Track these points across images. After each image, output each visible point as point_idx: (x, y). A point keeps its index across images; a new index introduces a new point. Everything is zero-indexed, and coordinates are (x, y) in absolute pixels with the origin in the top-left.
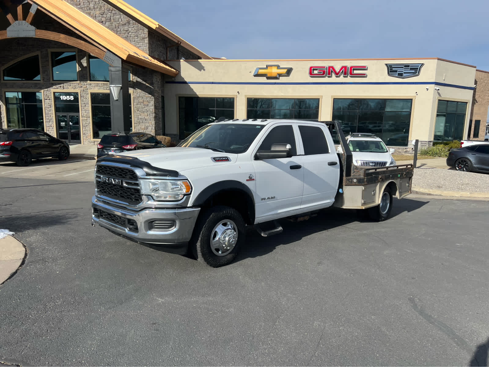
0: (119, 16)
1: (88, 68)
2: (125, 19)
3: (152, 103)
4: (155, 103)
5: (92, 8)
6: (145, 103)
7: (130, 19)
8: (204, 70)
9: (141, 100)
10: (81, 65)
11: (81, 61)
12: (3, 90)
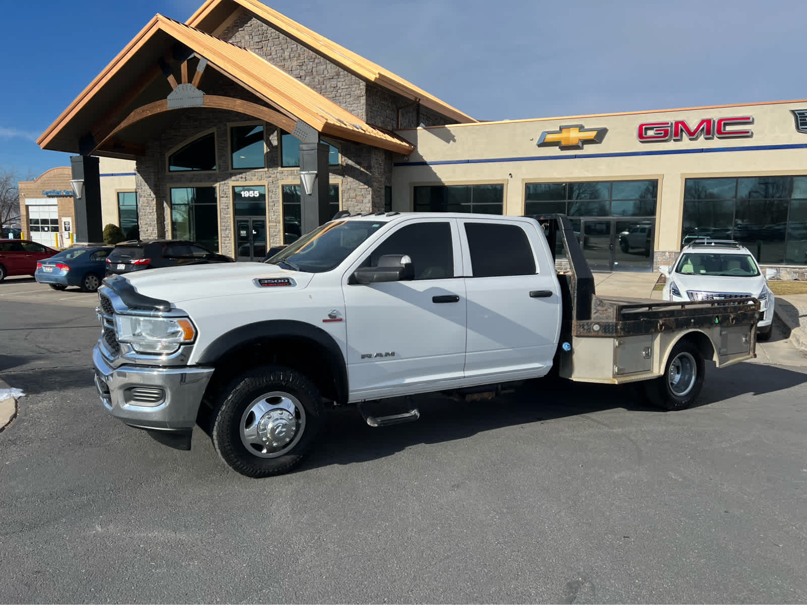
0: (325, 66)
1: (279, 147)
2: (332, 69)
3: (369, 197)
4: (372, 198)
5: (287, 57)
6: (358, 198)
7: (341, 70)
8: (454, 141)
9: (353, 194)
10: (269, 144)
11: (270, 139)
12: (169, 185)
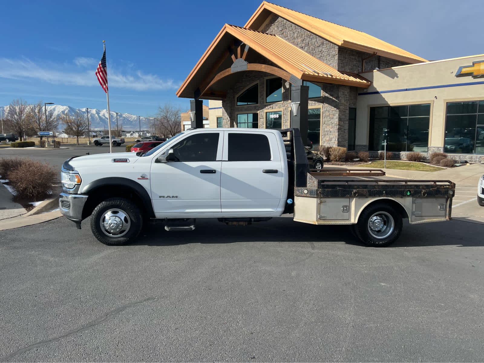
0: (315, 40)
1: (289, 89)
2: (319, 41)
3: (337, 115)
4: (339, 115)
5: (296, 37)
6: (331, 116)
7: (324, 40)
8: (397, 77)
9: (328, 114)
10: (285, 87)
11: (286, 84)
12: (236, 113)
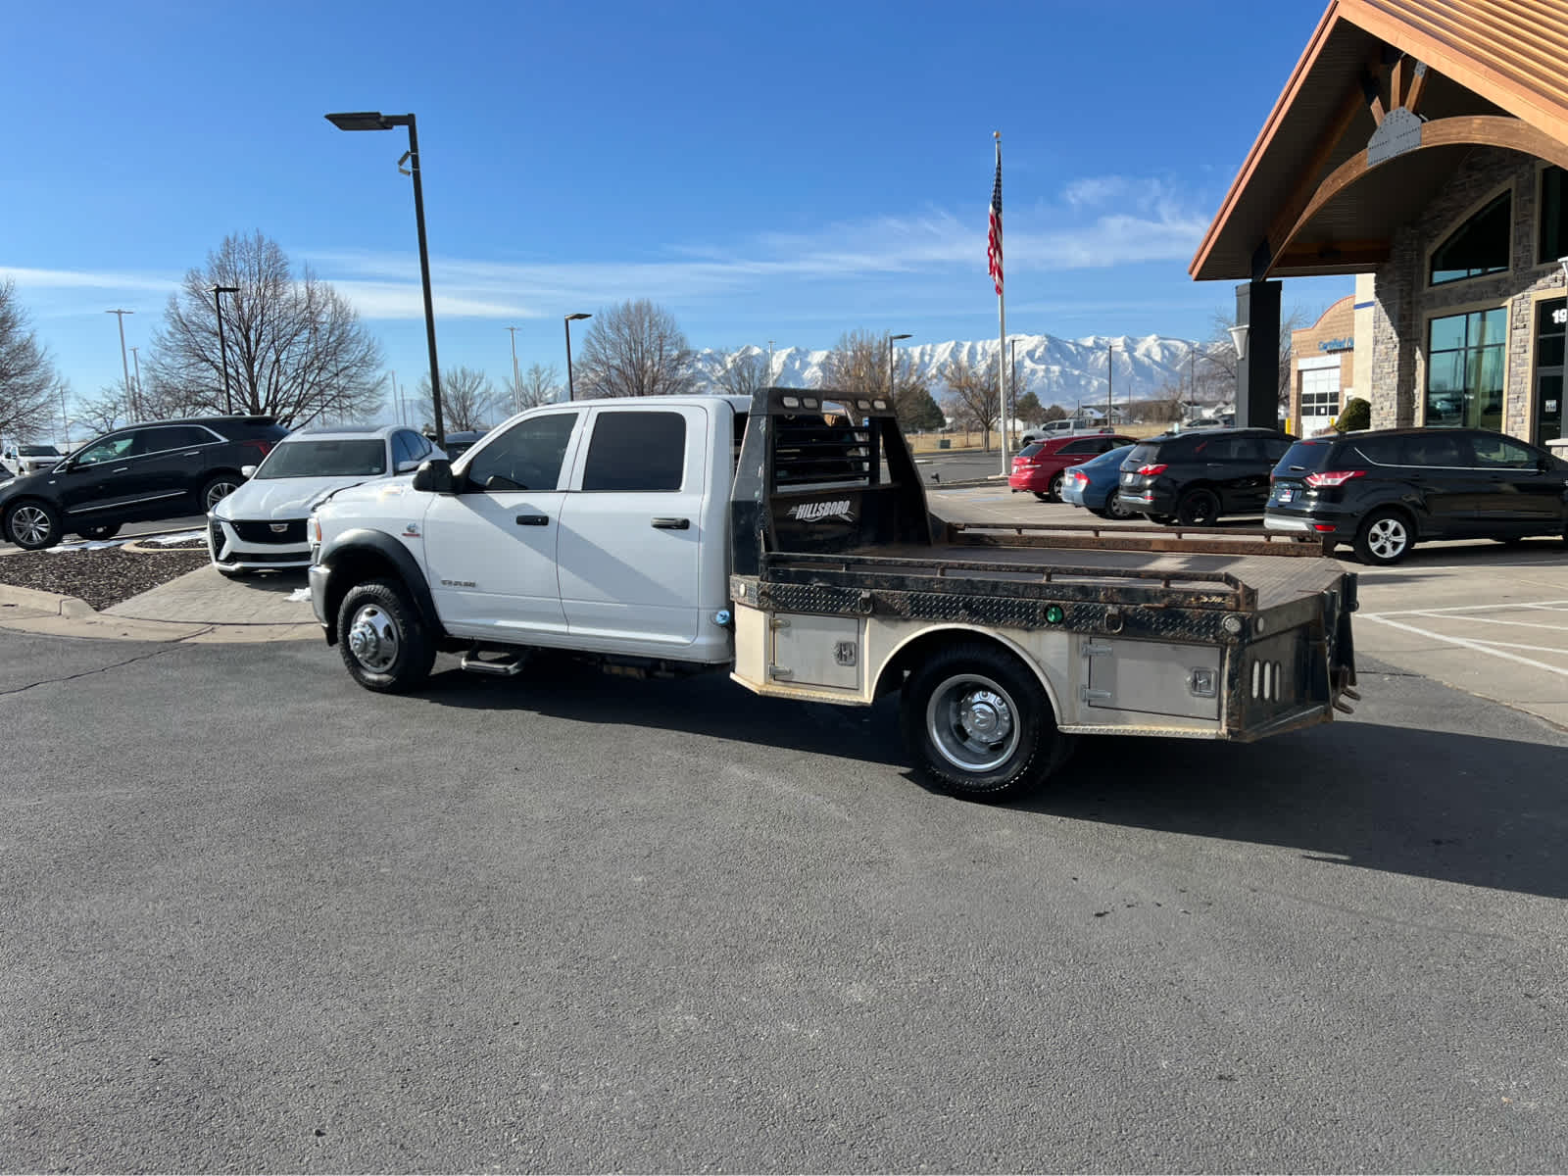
12: (1427, 314)
